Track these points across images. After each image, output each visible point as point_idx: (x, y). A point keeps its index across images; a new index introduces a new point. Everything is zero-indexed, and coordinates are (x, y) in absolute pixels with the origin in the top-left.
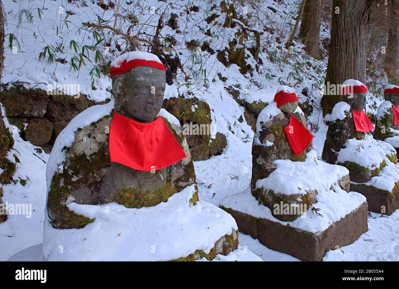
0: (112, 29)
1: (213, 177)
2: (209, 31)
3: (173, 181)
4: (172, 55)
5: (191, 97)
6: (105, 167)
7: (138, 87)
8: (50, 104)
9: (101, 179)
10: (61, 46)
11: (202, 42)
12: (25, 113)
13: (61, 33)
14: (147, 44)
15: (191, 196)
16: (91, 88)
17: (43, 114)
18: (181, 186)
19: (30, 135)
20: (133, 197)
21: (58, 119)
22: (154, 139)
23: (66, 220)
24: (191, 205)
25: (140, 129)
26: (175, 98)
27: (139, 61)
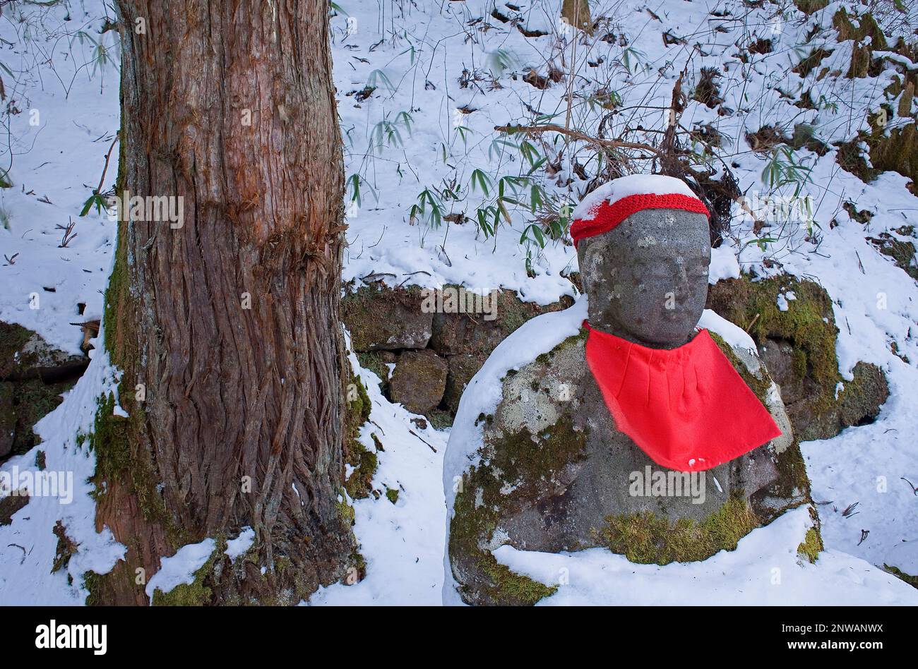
0: (561, 130)
1: (857, 484)
2: (806, 96)
3: (747, 495)
4: (715, 172)
5: (774, 272)
6: (574, 462)
7: (643, 261)
8: (438, 318)
9: (566, 490)
10: (454, 185)
11: (792, 126)
12: (389, 341)
13: (451, 156)
14: (649, 153)
15: (801, 538)
16: (525, 273)
17: (425, 341)
18: (770, 509)
19: (402, 388)
20: (647, 536)
21: (457, 349)
22: (692, 387)
23: (492, 586)
24: (804, 562)
25: (656, 363)
26: (731, 280)
27: (640, 200)
